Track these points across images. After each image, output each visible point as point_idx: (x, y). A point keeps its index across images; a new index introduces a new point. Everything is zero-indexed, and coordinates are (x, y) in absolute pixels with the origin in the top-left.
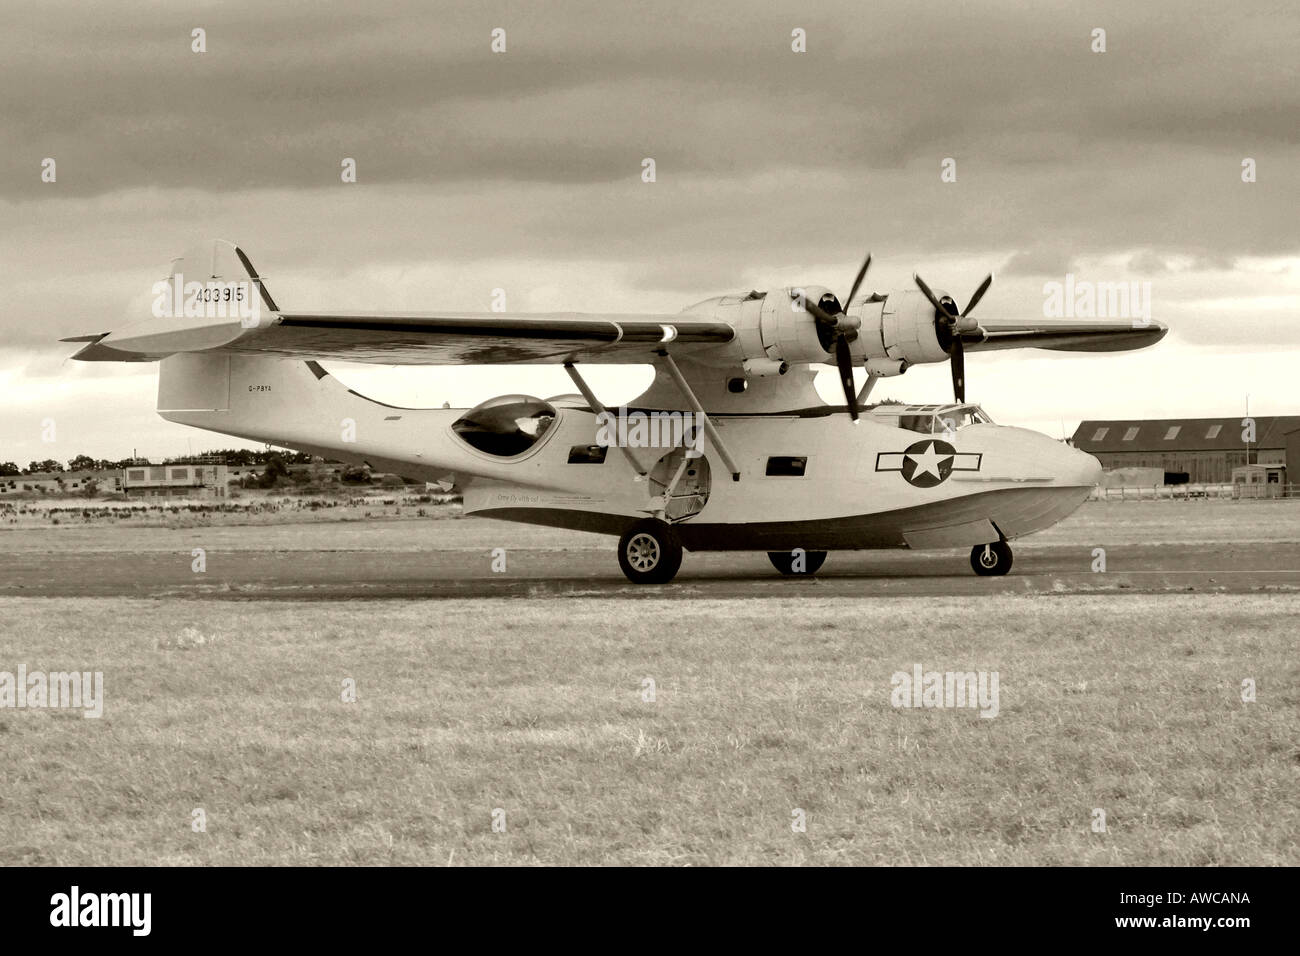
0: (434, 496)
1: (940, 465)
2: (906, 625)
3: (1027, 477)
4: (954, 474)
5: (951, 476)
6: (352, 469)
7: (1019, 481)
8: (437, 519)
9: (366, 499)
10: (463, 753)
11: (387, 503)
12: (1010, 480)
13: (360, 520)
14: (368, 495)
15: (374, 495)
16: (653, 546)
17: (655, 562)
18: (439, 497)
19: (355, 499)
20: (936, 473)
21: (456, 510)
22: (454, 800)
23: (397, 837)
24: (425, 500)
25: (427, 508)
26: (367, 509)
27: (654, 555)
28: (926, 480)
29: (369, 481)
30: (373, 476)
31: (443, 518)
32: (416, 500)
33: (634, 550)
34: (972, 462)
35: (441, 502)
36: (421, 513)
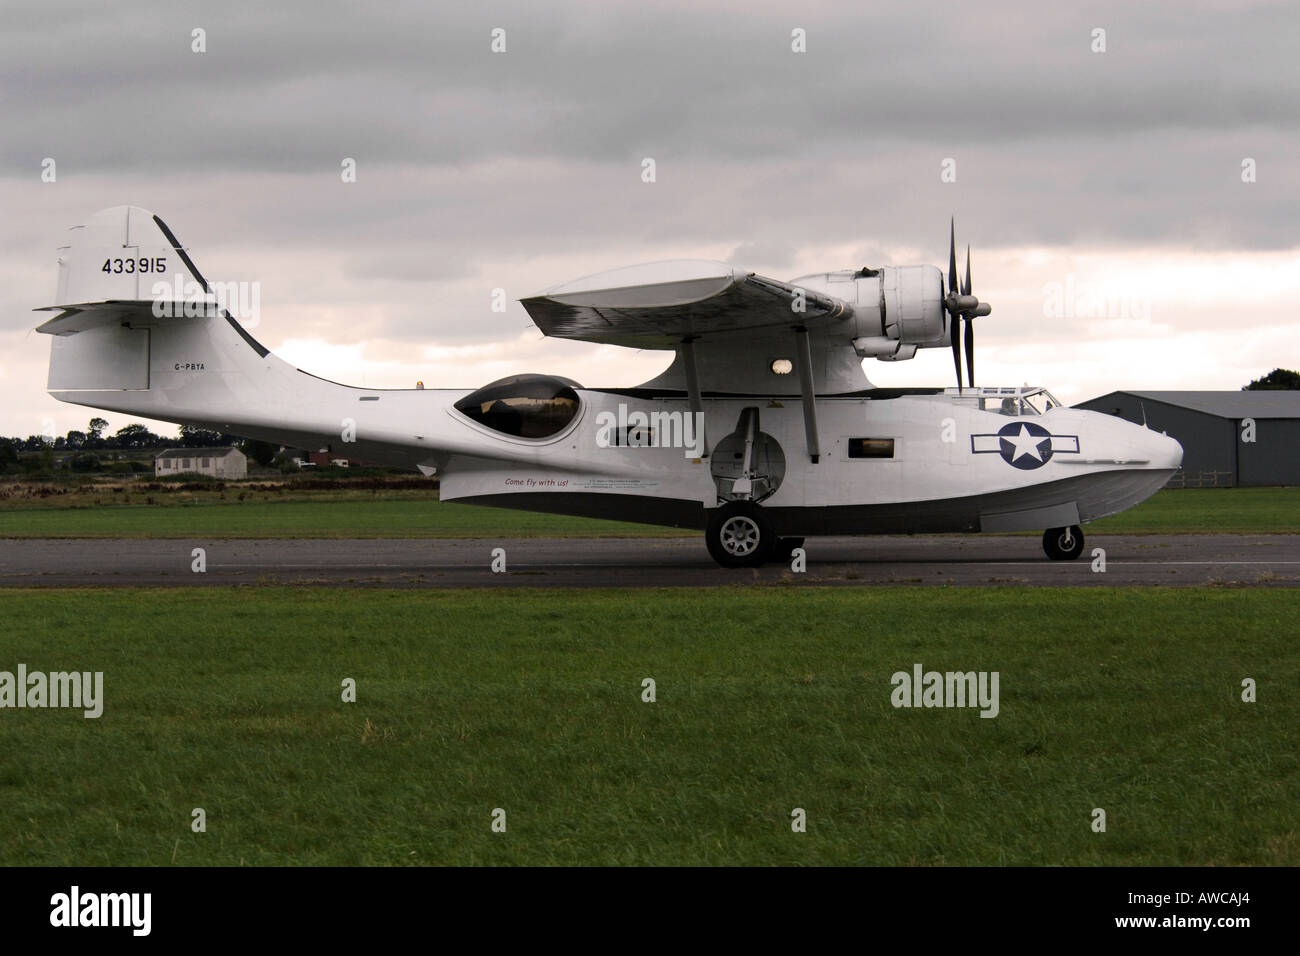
0: (163, 484)
1: (1039, 447)
2: (633, 616)
3: (1128, 460)
4: (1055, 456)
5: (1052, 458)
6: (81, 456)
7: (1120, 463)
8: (167, 507)
9: (96, 486)
10: (190, 740)
11: (117, 491)
12: (1112, 462)
13: (90, 508)
14: (98, 482)
15: (105, 483)
16: (749, 527)
17: (756, 542)
18: (169, 485)
19: (84, 486)
20: (1037, 455)
21: (185, 498)
22: (180, 788)
23: (124, 824)
24: (154, 488)
25: (156, 496)
26: (95, 497)
27: (753, 536)
28: (1027, 463)
29: (99, 469)
30: (103, 463)
31: (172, 506)
32: (145, 488)
33: (727, 537)
34: (1071, 445)
35: (171, 490)
36: (150, 501)
